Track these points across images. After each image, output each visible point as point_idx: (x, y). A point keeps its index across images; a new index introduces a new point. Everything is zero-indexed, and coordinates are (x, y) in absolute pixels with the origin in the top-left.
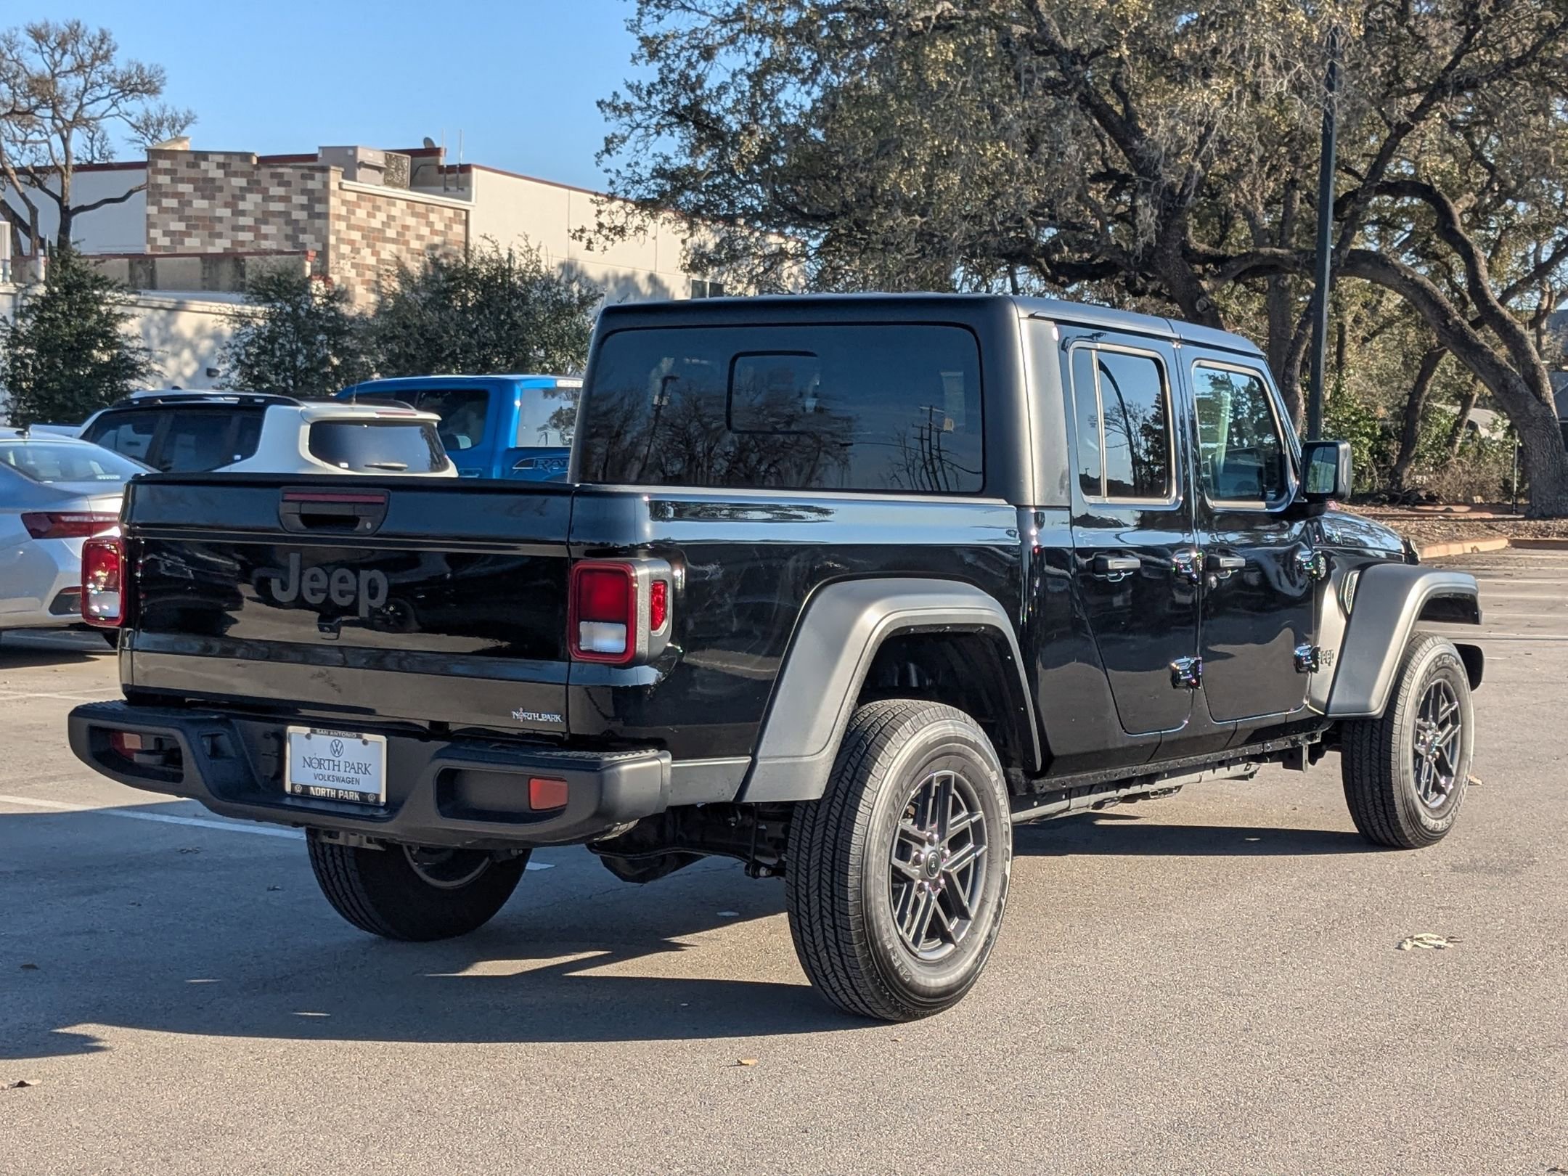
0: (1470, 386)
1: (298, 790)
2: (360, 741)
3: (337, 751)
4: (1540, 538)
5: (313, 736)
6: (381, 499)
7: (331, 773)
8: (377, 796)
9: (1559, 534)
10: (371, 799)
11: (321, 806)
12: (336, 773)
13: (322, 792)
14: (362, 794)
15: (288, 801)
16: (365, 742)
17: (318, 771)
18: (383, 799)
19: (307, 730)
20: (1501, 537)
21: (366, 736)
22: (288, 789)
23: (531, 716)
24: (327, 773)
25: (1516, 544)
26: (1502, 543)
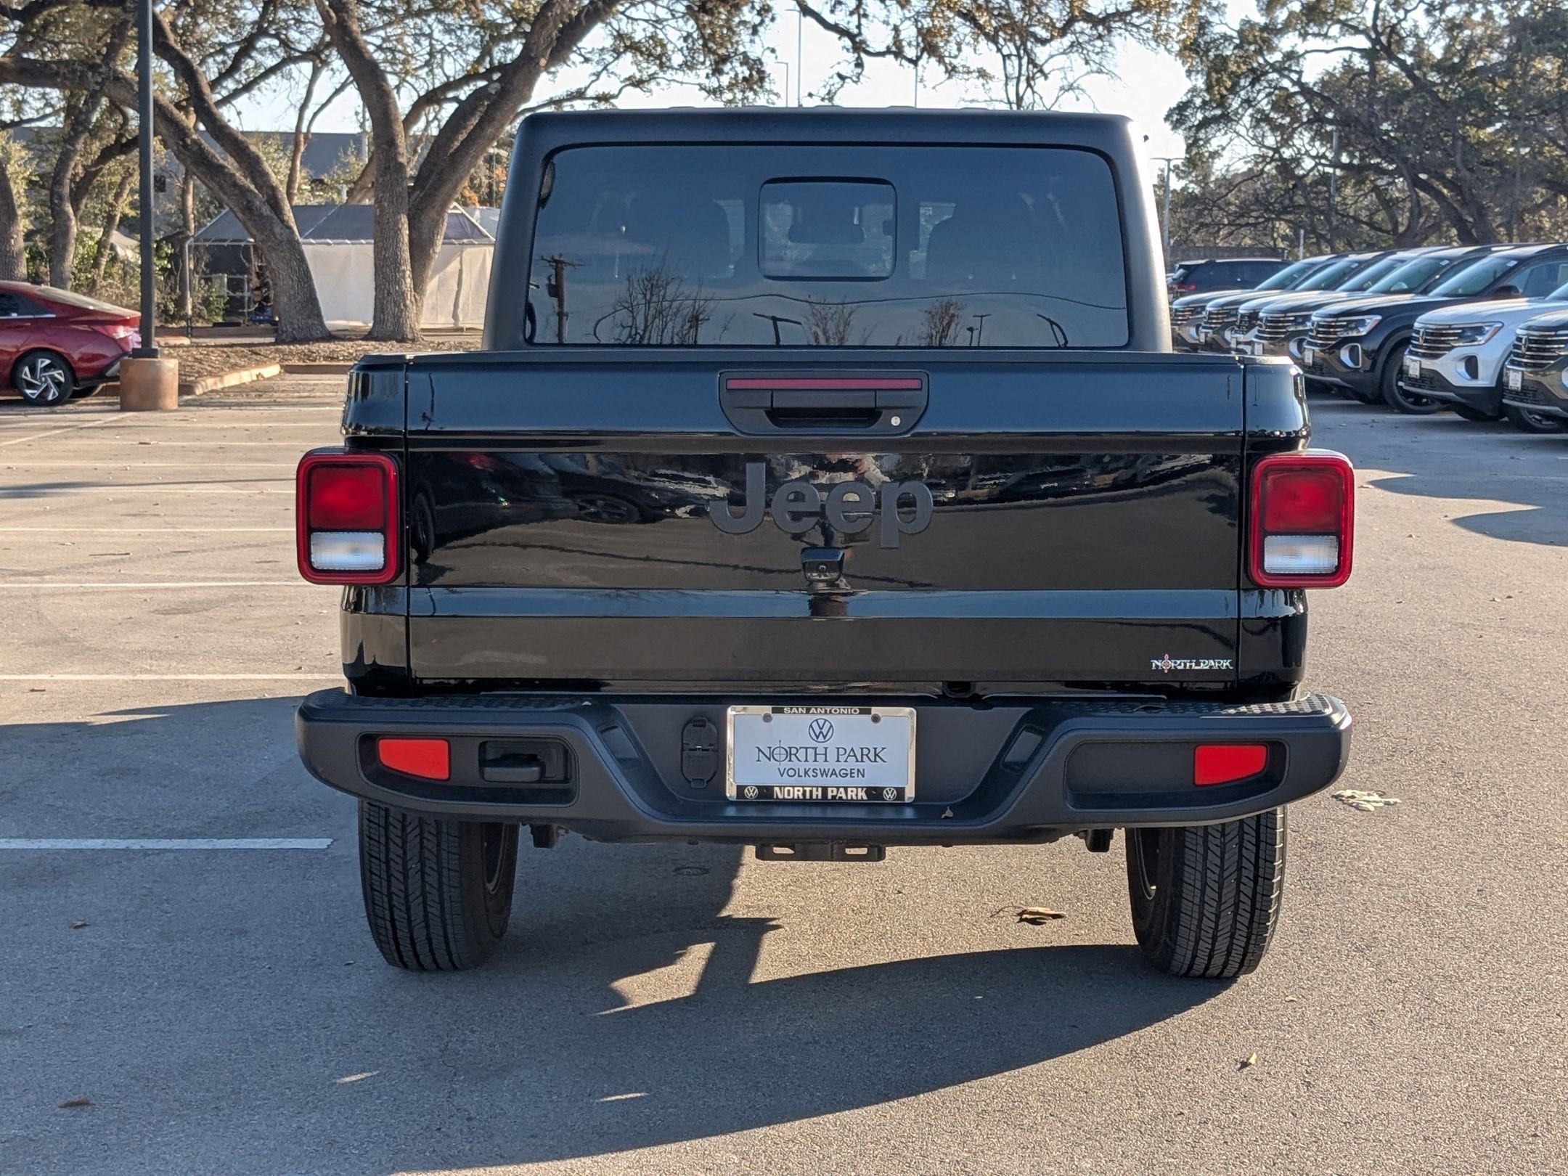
0: (111, 205)
1: (751, 793)
2: (868, 718)
3: (821, 735)
4: (309, 363)
5: (776, 717)
6: (916, 384)
7: (811, 765)
8: (900, 791)
9: (326, 358)
10: (889, 796)
11: (796, 813)
12: (821, 765)
13: (797, 793)
14: (874, 792)
15: (731, 811)
16: (876, 719)
17: (786, 764)
18: (910, 793)
19: (767, 709)
20: (271, 364)
21: (875, 710)
22: (731, 792)
23: (1181, 664)
24: (802, 766)
25: (290, 370)
26: (272, 370)
